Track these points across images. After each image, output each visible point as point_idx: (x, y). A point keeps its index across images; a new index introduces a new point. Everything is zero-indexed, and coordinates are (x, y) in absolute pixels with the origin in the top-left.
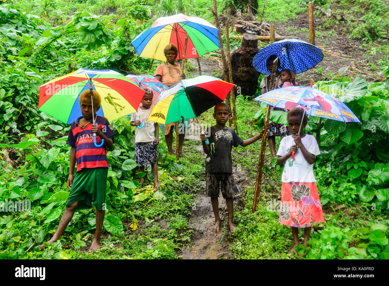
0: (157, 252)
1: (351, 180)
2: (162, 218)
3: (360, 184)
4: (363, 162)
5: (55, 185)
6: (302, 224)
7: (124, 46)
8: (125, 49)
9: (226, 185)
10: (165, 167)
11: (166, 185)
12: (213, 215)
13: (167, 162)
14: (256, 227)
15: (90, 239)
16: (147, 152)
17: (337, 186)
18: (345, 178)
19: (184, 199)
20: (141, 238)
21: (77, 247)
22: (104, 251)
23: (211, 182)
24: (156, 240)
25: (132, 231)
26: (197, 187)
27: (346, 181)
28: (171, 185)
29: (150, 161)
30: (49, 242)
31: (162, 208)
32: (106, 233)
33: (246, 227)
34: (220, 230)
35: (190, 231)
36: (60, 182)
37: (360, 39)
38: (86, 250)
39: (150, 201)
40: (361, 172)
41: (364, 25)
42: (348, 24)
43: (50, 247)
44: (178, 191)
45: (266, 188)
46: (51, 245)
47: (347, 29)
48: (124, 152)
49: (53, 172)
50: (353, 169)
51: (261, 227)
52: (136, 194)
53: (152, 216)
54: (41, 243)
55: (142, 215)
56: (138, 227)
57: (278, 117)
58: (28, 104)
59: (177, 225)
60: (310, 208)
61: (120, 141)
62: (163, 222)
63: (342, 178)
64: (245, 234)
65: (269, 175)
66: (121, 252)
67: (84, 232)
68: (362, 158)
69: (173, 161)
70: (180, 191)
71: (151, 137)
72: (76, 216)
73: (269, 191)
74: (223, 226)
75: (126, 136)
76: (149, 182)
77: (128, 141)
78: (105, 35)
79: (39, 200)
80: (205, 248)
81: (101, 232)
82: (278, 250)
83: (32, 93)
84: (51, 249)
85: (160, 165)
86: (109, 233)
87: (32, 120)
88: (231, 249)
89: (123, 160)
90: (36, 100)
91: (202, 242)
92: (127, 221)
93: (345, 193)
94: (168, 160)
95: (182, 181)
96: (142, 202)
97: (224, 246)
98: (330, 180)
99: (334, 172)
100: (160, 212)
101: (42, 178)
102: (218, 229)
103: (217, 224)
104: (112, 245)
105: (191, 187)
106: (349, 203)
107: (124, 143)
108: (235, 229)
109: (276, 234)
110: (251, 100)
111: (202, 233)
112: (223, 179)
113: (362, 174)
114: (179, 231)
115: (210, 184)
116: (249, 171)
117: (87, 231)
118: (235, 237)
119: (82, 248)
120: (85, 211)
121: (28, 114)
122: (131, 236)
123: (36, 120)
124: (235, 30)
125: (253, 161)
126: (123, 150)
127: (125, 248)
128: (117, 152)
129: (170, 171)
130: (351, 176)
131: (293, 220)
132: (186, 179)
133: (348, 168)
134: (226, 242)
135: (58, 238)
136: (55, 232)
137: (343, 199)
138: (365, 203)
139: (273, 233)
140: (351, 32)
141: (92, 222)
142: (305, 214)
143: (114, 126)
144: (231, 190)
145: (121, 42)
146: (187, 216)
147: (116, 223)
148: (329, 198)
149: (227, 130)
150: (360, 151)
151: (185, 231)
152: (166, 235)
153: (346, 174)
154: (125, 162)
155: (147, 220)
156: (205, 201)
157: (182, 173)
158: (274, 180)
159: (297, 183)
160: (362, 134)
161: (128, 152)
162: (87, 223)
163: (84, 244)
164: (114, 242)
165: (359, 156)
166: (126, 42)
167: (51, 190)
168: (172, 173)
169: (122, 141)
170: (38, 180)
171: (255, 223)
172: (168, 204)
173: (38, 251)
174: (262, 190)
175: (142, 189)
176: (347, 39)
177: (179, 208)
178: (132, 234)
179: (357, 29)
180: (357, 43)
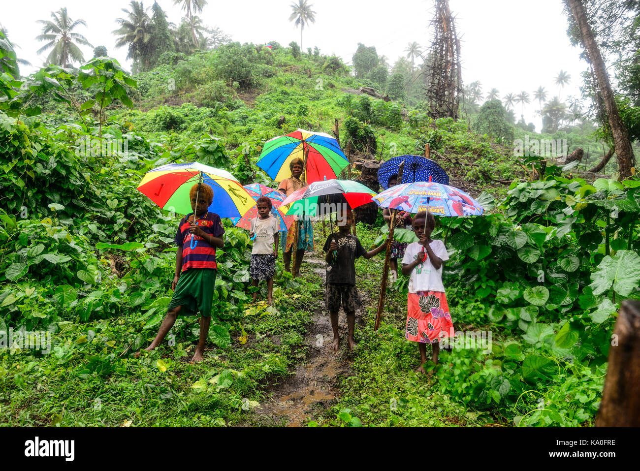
0: (267, 366)
1: (479, 299)
2: (275, 333)
3: (488, 305)
4: (491, 281)
5: (158, 291)
6: (432, 339)
7: (243, 171)
8: (244, 174)
9: (348, 297)
10: (281, 284)
11: (281, 301)
12: (332, 333)
13: (282, 280)
14: (379, 344)
15: (193, 350)
16: (263, 264)
17: (464, 306)
18: (473, 298)
19: (300, 315)
20: (250, 352)
21: (177, 357)
22: (207, 363)
23: (332, 294)
24: (267, 355)
25: (240, 345)
26: (314, 306)
27: (473, 301)
28: (286, 302)
29: (266, 275)
30: (147, 350)
31: (275, 324)
32: (212, 345)
33: (368, 345)
34: (338, 347)
35: (305, 348)
36: (164, 288)
37: (475, 181)
38: (188, 361)
39: (262, 315)
40: (489, 291)
41: (478, 169)
42: (462, 168)
43: (147, 355)
44: (293, 308)
45: (388, 308)
46: (147, 353)
47: (462, 172)
48: (236, 265)
49: (157, 278)
50: (480, 289)
51: (384, 345)
52: (246, 309)
53: (263, 331)
54: (138, 351)
55: (253, 329)
56: (248, 341)
57: (401, 235)
58: (140, 216)
59: (292, 341)
60: (440, 320)
61: (233, 254)
62: (275, 338)
63: (470, 298)
64: (366, 352)
65: (392, 297)
66: (226, 365)
67: (186, 343)
68: (489, 277)
69: (288, 279)
70: (296, 308)
71: (269, 249)
72: (179, 323)
73: (392, 312)
74: (342, 344)
75: (240, 250)
76: (263, 298)
77: (241, 253)
78: (224, 156)
79: (139, 306)
80: (322, 365)
81: (206, 344)
82: (403, 368)
83: (146, 206)
84: (147, 357)
85: (274, 282)
86: (215, 345)
87: (142, 232)
88: (352, 367)
89: (235, 272)
90: (149, 214)
91: (319, 360)
92: (235, 334)
93: (474, 313)
94: (284, 277)
95: (297, 299)
96: (253, 316)
97: (344, 364)
98: (456, 300)
99: (461, 292)
100: (273, 327)
101: (145, 284)
102: (336, 347)
103: (335, 343)
104: (216, 357)
105: (307, 305)
106: (478, 323)
107: (237, 256)
108: (355, 347)
109: (401, 352)
110: (370, 229)
111: (319, 351)
112: (346, 290)
113: (491, 294)
114: (293, 347)
115: (330, 295)
116: (370, 292)
117: (190, 342)
118: (356, 355)
119: (182, 359)
120: (190, 320)
121: (139, 227)
122: (239, 349)
123: (147, 233)
124: (354, 166)
125: (374, 283)
126: (235, 264)
127: (231, 361)
128: (229, 264)
129: (286, 288)
130: (479, 296)
131: (422, 334)
132: (303, 296)
133: (476, 287)
134: (346, 360)
135: (157, 345)
136: (154, 340)
137: (471, 318)
138: (493, 324)
139: (399, 350)
140: (466, 175)
141: (196, 332)
142: (435, 327)
143: (227, 239)
144: (354, 304)
145: (240, 167)
146: (302, 334)
147: (223, 334)
148: (457, 317)
149: (351, 237)
150: (487, 269)
151: (300, 347)
152: (278, 350)
153: (473, 294)
154: (236, 274)
155: (258, 335)
156: (323, 320)
157: (298, 291)
158: (397, 301)
159: (426, 293)
160: (490, 251)
161: (240, 265)
162: (191, 334)
163: (185, 355)
164: (220, 355)
165: (486, 275)
166: (245, 167)
167: (153, 296)
168: (288, 290)
169: (235, 254)
170: (141, 285)
171: (377, 340)
172: (282, 320)
173: (133, 357)
174: (384, 311)
175: (254, 304)
176: (462, 181)
177: (294, 324)
178: (241, 348)
179: (471, 172)
180: (472, 184)
